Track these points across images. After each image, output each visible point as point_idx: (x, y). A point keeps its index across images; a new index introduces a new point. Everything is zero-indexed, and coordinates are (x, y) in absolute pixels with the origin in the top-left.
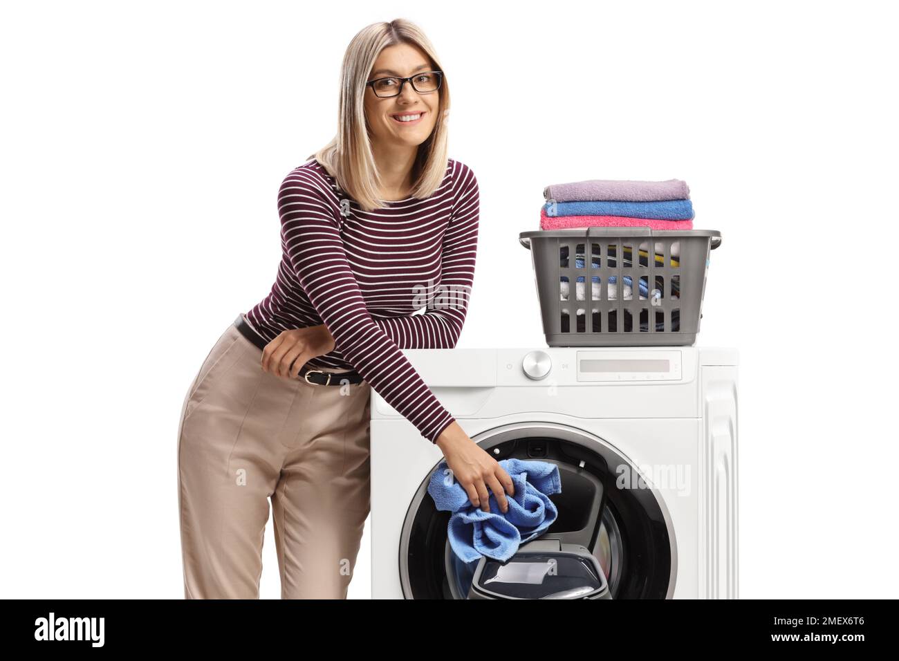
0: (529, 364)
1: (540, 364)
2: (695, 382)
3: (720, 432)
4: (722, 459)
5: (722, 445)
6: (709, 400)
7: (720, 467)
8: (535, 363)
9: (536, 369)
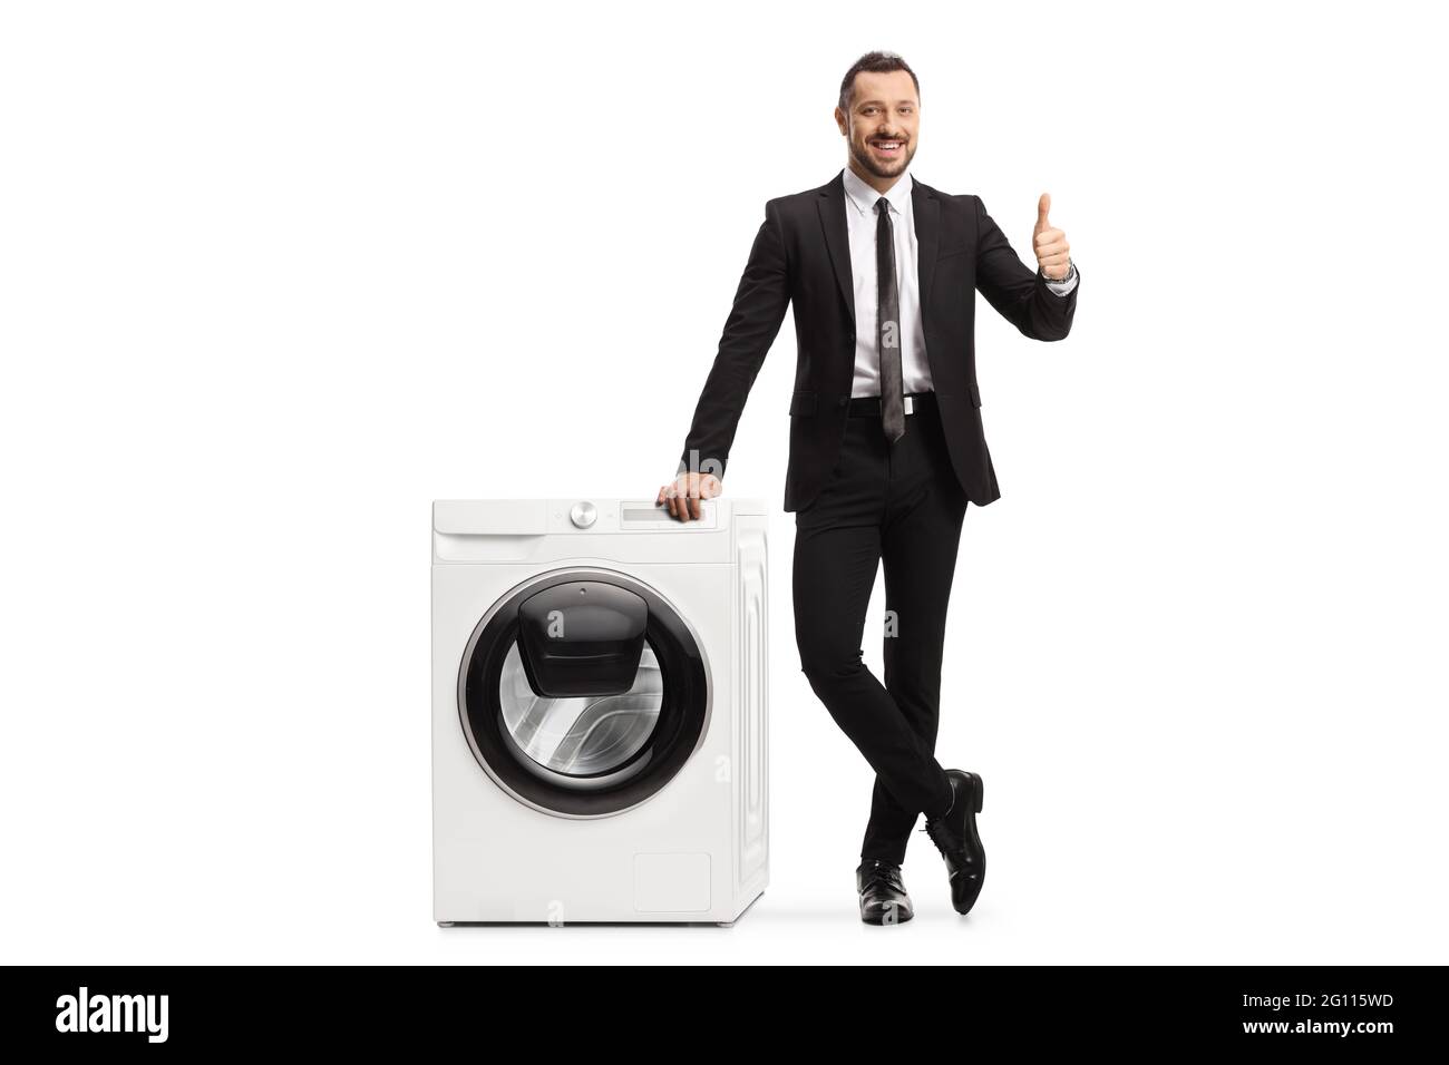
0: (577, 514)
1: (586, 514)
2: (728, 531)
3: (751, 576)
4: (753, 602)
5: (754, 589)
6: (741, 546)
7: (751, 608)
8: (582, 513)
9: (583, 517)
